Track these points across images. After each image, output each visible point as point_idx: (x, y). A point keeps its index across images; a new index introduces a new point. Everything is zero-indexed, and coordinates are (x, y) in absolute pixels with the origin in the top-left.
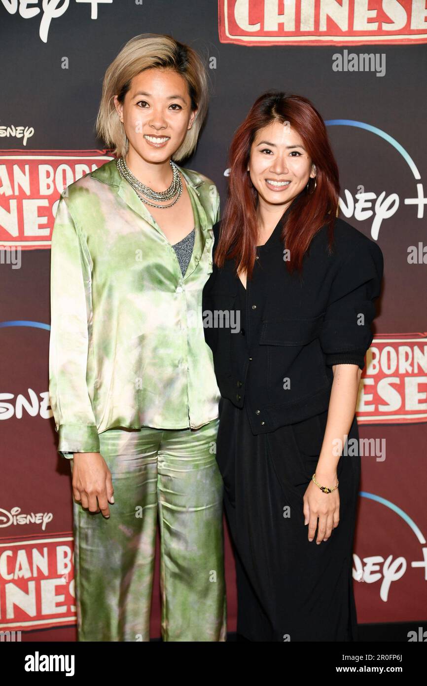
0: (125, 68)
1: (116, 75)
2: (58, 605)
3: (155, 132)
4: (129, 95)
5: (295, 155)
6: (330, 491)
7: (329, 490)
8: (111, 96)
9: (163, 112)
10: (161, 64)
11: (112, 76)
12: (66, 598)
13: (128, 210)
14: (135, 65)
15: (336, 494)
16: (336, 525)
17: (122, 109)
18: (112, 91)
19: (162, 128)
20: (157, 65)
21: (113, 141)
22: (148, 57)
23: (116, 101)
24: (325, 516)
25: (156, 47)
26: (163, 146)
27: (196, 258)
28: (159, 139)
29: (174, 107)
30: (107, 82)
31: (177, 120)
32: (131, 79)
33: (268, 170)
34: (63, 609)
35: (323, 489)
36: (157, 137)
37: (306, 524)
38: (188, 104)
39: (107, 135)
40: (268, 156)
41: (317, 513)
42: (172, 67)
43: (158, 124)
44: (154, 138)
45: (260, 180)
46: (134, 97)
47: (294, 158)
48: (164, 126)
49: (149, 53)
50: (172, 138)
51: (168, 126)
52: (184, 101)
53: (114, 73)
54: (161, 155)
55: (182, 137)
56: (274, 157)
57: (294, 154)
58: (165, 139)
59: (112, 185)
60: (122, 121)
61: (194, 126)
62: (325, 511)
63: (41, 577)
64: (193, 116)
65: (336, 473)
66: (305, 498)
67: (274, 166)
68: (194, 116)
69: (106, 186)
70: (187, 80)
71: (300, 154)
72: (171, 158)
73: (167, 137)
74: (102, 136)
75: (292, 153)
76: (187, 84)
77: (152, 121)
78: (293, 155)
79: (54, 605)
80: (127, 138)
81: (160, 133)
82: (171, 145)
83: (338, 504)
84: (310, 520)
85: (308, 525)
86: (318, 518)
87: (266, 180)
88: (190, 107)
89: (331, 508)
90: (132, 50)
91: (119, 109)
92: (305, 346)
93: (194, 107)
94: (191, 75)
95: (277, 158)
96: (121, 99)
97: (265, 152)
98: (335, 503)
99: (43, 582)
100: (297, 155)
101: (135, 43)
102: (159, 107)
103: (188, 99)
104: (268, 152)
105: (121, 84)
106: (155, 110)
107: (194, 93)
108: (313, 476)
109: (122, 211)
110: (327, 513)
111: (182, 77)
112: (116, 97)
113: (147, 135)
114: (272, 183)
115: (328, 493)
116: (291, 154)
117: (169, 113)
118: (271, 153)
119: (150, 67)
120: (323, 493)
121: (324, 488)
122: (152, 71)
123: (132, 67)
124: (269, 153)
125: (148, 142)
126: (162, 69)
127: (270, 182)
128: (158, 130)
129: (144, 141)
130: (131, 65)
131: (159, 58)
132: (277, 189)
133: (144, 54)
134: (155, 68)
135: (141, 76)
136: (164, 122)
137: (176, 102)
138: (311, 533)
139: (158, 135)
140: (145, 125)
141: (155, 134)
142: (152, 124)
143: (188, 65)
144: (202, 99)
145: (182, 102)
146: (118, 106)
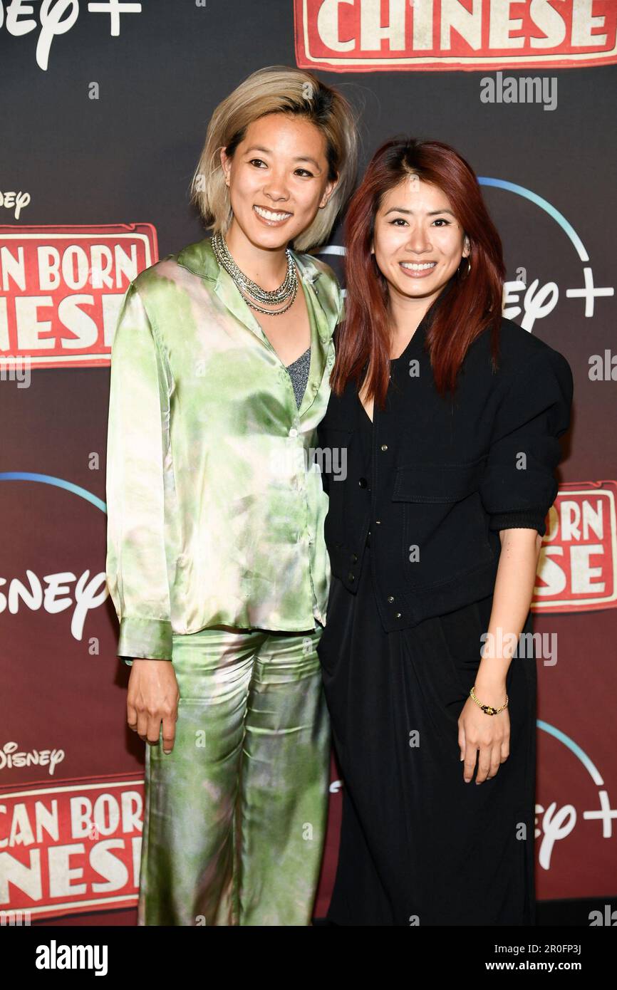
0: (240, 109)
1: (228, 117)
2: (74, 882)
3: (270, 204)
4: (241, 148)
5: (441, 225)
6: (495, 712)
7: (493, 710)
8: (217, 147)
9: (285, 177)
10: (291, 108)
11: (223, 117)
12: (85, 873)
13: (228, 316)
14: (255, 105)
15: (504, 716)
16: (503, 761)
17: (230, 167)
18: (219, 140)
19: (280, 199)
20: (286, 109)
21: (212, 211)
23: (223, 155)
24: (488, 749)
25: (287, 83)
26: (281, 224)
27: (313, 386)
28: (275, 214)
29: (299, 172)
30: (214, 125)
31: (304, 191)
32: (247, 125)
34: (81, 889)
35: (485, 708)
36: (272, 211)
37: (462, 760)
38: (323, 173)
40: (401, 228)
41: (476, 743)
42: (307, 115)
43: (276, 193)
44: (269, 213)
46: (247, 152)
47: (440, 229)
48: (285, 196)
49: (277, 92)
50: (295, 214)
51: (291, 197)
52: (317, 166)
53: (225, 114)
54: (274, 238)
55: (309, 216)
56: (410, 230)
57: (439, 223)
58: (284, 216)
59: (205, 277)
60: (228, 183)
61: (330, 204)
62: (487, 740)
63: (48, 842)
65: (504, 686)
66: (460, 722)
67: (412, 242)
68: (330, 189)
69: (198, 279)
70: (325, 135)
71: (447, 223)
72: (290, 244)
73: (287, 213)
74: (198, 202)
75: (436, 221)
76: (325, 143)
77: (269, 187)
78: (437, 225)
79: (68, 883)
80: (231, 208)
81: (278, 206)
82: (292, 225)
83: (507, 730)
84: (468, 757)
85: (463, 761)
86: (478, 752)
88: (325, 175)
89: (497, 737)
91: (227, 167)
92: (457, 502)
93: (331, 177)
94: (333, 129)
95: (415, 230)
96: (230, 152)
97: (396, 223)
98: (503, 730)
99: (51, 850)
100: (443, 223)
102: (281, 169)
103: (324, 164)
104: (401, 222)
105: (233, 131)
106: (275, 173)
107: (334, 155)
108: (472, 690)
109: (220, 316)
110: (491, 744)
111: (320, 131)
112: (224, 148)
113: (259, 206)
115: (492, 714)
116: (434, 224)
117: (293, 178)
118: (406, 224)
119: (275, 111)
120: (486, 715)
121: (487, 708)
122: (278, 116)
123: (250, 108)
124: (403, 224)
125: (259, 217)
126: (292, 116)
128: (275, 201)
129: (252, 213)
130: (248, 105)
131: (290, 100)
132: (418, 275)
133: (270, 92)
134: (283, 114)
135: (263, 121)
136: (285, 191)
137: (306, 166)
138: (469, 771)
139: (274, 208)
140: (257, 191)
141: (271, 207)
142: (267, 192)
143: (331, 116)
144: (346, 165)
145: (315, 168)
146: (225, 161)
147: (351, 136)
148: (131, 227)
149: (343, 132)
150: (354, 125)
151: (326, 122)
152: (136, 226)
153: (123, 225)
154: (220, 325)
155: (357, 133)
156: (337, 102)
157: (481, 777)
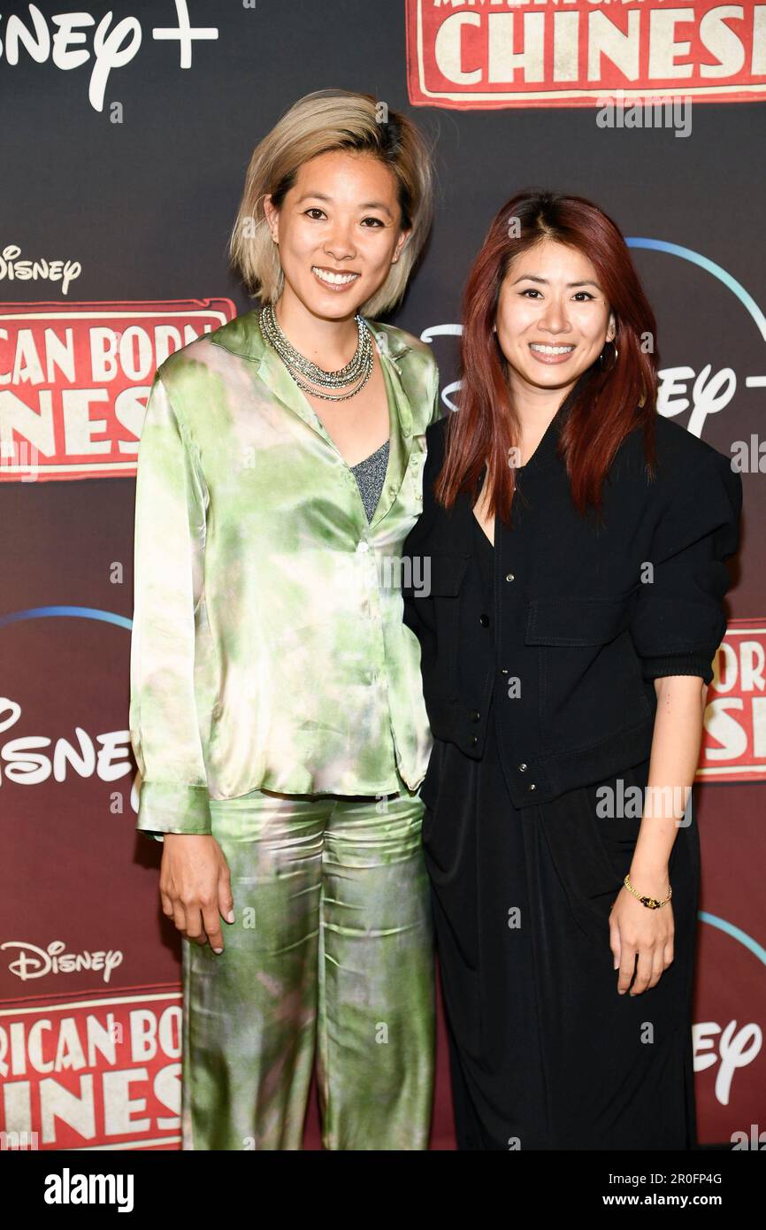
0: (288, 147)
1: (272, 158)
2: (135, 1117)
3: (332, 264)
4: (292, 195)
5: (582, 299)
6: (657, 905)
7: (656, 903)
8: (260, 194)
9: (350, 229)
10: (354, 143)
11: (265, 160)
12: (148, 1105)
13: (276, 405)
14: (307, 142)
15: (667, 909)
16: (666, 967)
17: (277, 219)
18: (262, 186)
19: (345, 258)
20: (346, 145)
21: (257, 274)
22: (331, 129)
23: (267, 205)
24: (650, 951)
25: (345, 113)
26: (346, 288)
27: (391, 489)
28: (339, 276)
29: (369, 222)
30: (255, 170)
31: (374, 245)
32: (299, 166)
33: (534, 327)
34: (144, 1125)
35: (645, 901)
36: (336, 272)
37: (616, 968)
38: (395, 220)
39: (247, 264)
40: (533, 301)
41: (636, 945)
42: (373, 150)
43: (340, 250)
44: (331, 275)
45: (519, 346)
46: (300, 201)
47: (580, 304)
48: (351, 254)
49: (333, 124)
50: (364, 274)
51: (358, 254)
52: (389, 214)
53: (268, 154)
54: (339, 306)
55: (381, 276)
56: (545, 304)
57: (580, 297)
58: (351, 278)
59: (247, 358)
60: (276, 240)
61: (403, 258)
62: (649, 941)
63: (103, 1066)
64: (402, 240)
65: (667, 873)
66: (612, 921)
67: (547, 319)
68: (404, 239)
69: (238, 360)
70: (397, 174)
71: (591, 297)
72: (357, 311)
73: (353, 273)
74: (238, 266)
75: (577, 295)
76: (396, 183)
77: (331, 243)
78: (578, 299)
79: (127, 1117)
80: (282, 270)
81: (342, 266)
82: (361, 287)
83: (672, 929)
84: (624, 963)
85: (618, 969)
86: (637, 956)
87: (530, 345)
88: (398, 224)
89: (660, 938)
90: (304, 116)
91: (273, 219)
92: (605, 645)
93: (405, 224)
94: (404, 166)
95: (551, 304)
96: (278, 201)
97: (527, 294)
98: (667, 929)
99: (107, 1077)
100: (586, 298)
101: (309, 105)
102: (344, 220)
103: (396, 211)
104: (533, 294)
105: (279, 175)
106: (337, 225)
107: (407, 198)
108: (626, 879)
109: (265, 405)
110: (653, 946)
111: (389, 170)
112: (269, 196)
113: (319, 268)
114: (542, 349)
115: (654, 908)
116: (574, 298)
117: (362, 231)
118: (539, 296)
119: (333, 148)
120: (646, 909)
121: (648, 900)
122: (337, 155)
123: (302, 146)
124: (535, 296)
125: (319, 281)
126: (355, 153)
127: (537, 348)
128: (338, 260)
129: (311, 278)
130: (299, 142)
131: (351, 134)
132: (551, 360)
133: (324, 124)
134: (343, 151)
135: (317, 161)
136: (351, 247)
137: (374, 213)
138: (624, 981)
139: (338, 269)
140: (316, 249)
141: (333, 267)
142: (330, 249)
143: (401, 150)
144: (420, 209)
145: (386, 215)
146: (270, 212)
147: (424, 171)
148: (205, 303)
149: (416, 167)
150: (428, 158)
151: (396, 158)
152: (211, 302)
153: (195, 301)
154: (262, 416)
155: (432, 168)
156: (406, 131)
157: (639, 988)
